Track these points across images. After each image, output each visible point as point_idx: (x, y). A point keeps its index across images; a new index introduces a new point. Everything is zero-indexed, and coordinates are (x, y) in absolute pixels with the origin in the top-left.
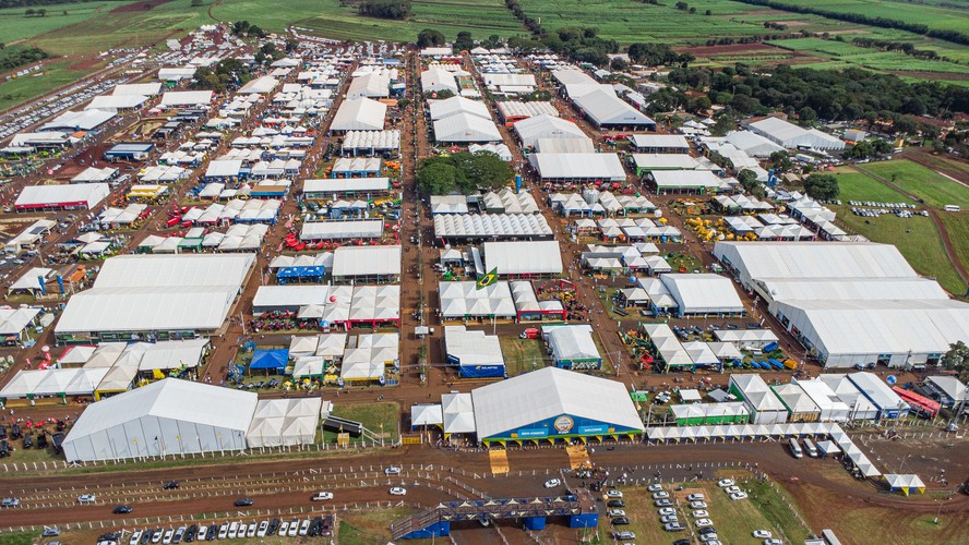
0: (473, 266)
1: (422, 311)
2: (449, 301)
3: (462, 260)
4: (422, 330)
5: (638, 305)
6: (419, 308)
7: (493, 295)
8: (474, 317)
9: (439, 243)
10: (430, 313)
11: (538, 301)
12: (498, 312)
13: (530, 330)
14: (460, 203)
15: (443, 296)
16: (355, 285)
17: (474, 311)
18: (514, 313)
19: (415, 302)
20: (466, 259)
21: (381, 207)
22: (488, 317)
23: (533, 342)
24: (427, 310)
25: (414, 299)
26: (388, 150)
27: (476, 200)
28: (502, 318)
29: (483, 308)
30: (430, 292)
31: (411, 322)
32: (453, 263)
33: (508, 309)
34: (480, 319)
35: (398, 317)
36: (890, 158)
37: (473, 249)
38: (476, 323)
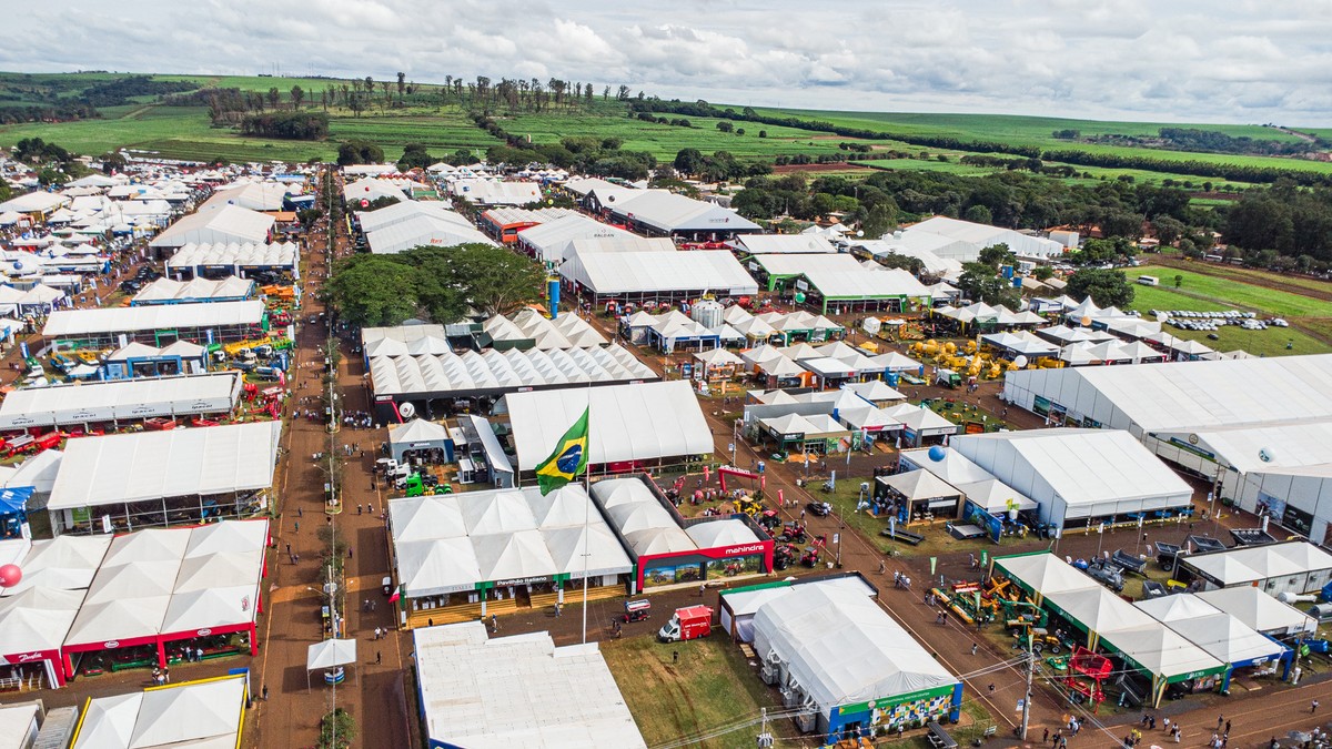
0: (481, 455)
1: (332, 587)
2: (423, 549)
3: (449, 443)
4: (333, 653)
5: (937, 512)
6: (324, 580)
7: (552, 520)
8: (504, 590)
9: (386, 412)
10: (363, 594)
11: (682, 524)
12: (576, 568)
13: (690, 612)
14: (433, 338)
15: (402, 538)
16: (116, 532)
17: (503, 572)
18: (626, 565)
19: (313, 564)
20: (459, 441)
21: (241, 357)
22: (546, 586)
23: (706, 650)
24: (353, 584)
25: (310, 556)
26: (269, 268)
27: (467, 332)
28: (594, 582)
29: (528, 560)
30: (361, 532)
31: (301, 630)
32: (426, 453)
33: (604, 558)
34: (522, 592)
35: (248, 617)
36: (1137, 263)
37: (475, 418)
38: (513, 609)
